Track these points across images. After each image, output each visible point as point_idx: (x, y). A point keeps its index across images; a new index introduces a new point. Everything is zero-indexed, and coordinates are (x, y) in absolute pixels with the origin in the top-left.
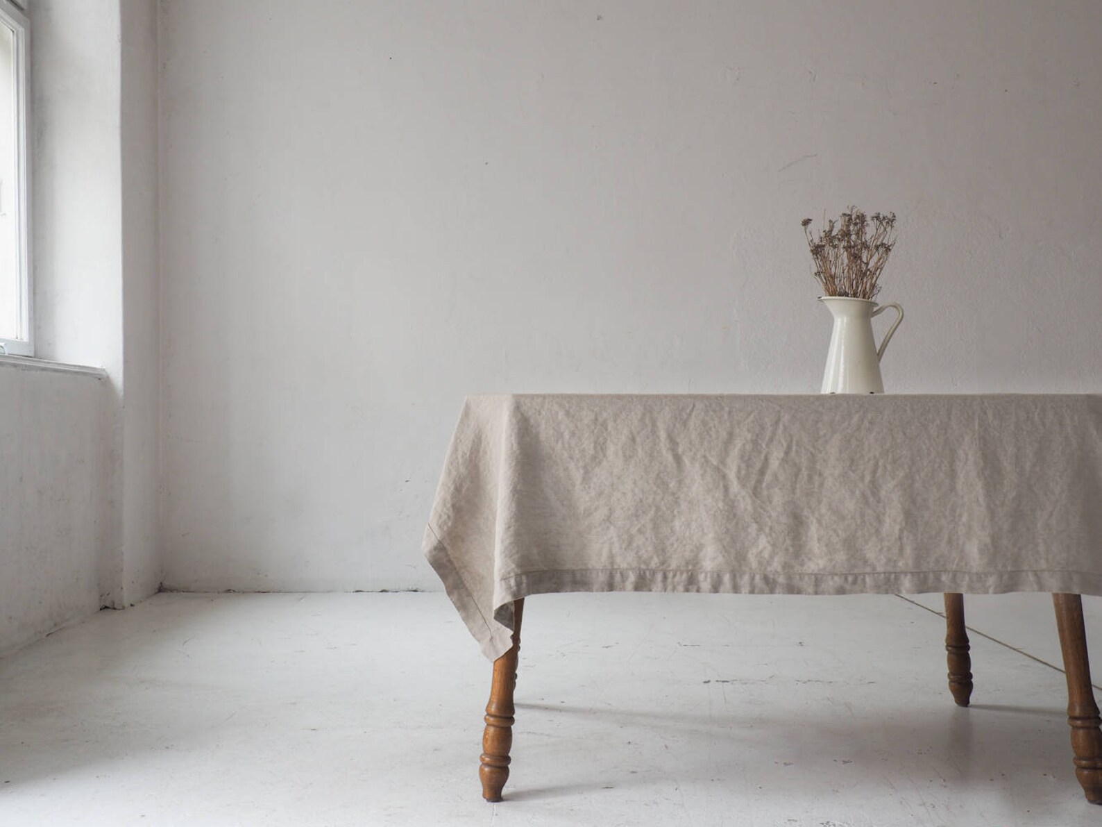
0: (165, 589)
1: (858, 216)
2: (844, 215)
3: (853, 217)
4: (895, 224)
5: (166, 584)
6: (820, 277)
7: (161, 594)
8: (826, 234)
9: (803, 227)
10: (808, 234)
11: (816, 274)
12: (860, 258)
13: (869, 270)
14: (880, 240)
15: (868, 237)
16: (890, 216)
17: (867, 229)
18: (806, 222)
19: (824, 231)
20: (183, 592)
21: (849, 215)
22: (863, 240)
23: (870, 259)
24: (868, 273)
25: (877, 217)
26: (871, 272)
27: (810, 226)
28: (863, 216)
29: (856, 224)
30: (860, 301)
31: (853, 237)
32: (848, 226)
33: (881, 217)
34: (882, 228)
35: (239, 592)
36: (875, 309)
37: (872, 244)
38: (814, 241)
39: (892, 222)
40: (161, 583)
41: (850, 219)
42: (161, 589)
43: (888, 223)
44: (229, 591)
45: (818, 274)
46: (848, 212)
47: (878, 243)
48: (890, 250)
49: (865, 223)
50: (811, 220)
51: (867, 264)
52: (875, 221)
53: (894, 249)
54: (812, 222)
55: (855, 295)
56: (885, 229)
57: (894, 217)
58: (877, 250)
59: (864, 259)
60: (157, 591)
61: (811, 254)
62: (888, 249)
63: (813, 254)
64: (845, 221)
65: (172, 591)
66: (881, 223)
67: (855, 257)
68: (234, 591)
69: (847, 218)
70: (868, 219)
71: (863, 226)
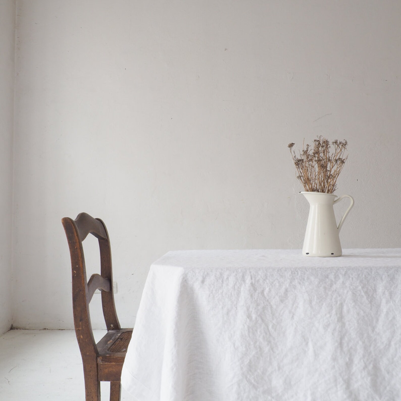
0: (14, 328)
1: (324, 142)
2: (315, 140)
3: (321, 143)
4: (347, 146)
5: (15, 325)
6: (301, 179)
7: (12, 331)
8: (304, 152)
9: (289, 148)
10: (293, 153)
11: (298, 177)
12: (326, 167)
13: (331, 175)
14: (338, 157)
15: (330, 154)
16: (344, 142)
17: (330, 150)
18: (291, 145)
19: (303, 151)
20: (23, 329)
21: (318, 141)
22: (328, 156)
23: (332, 168)
24: (331, 177)
25: (336, 142)
26: (332, 176)
27: (294, 148)
28: (327, 141)
29: (323, 147)
30: (326, 195)
31: (322, 155)
32: (318, 148)
33: (338, 142)
34: (339, 150)
35: (50, 330)
36: (336, 199)
37: (332, 159)
38: (297, 157)
39: (345, 145)
40: (12, 325)
41: (319, 144)
42: (12, 328)
43: (342, 146)
44: (45, 329)
45: (299, 177)
46: (318, 139)
47: (337, 158)
48: (344, 162)
49: (329, 146)
50: (294, 144)
51: (330, 171)
52: (335, 145)
53: (346, 162)
54: (294, 145)
55: (323, 191)
56: (341, 150)
57: (346, 142)
58: (336, 162)
59: (328, 169)
60: (10, 329)
61: (295, 165)
62: (343, 162)
63: (296, 165)
64: (316, 145)
65: (17, 329)
66: (338, 146)
67: (323, 167)
68: (47, 329)
69: (317, 143)
70: (330, 143)
71: (327, 147)
